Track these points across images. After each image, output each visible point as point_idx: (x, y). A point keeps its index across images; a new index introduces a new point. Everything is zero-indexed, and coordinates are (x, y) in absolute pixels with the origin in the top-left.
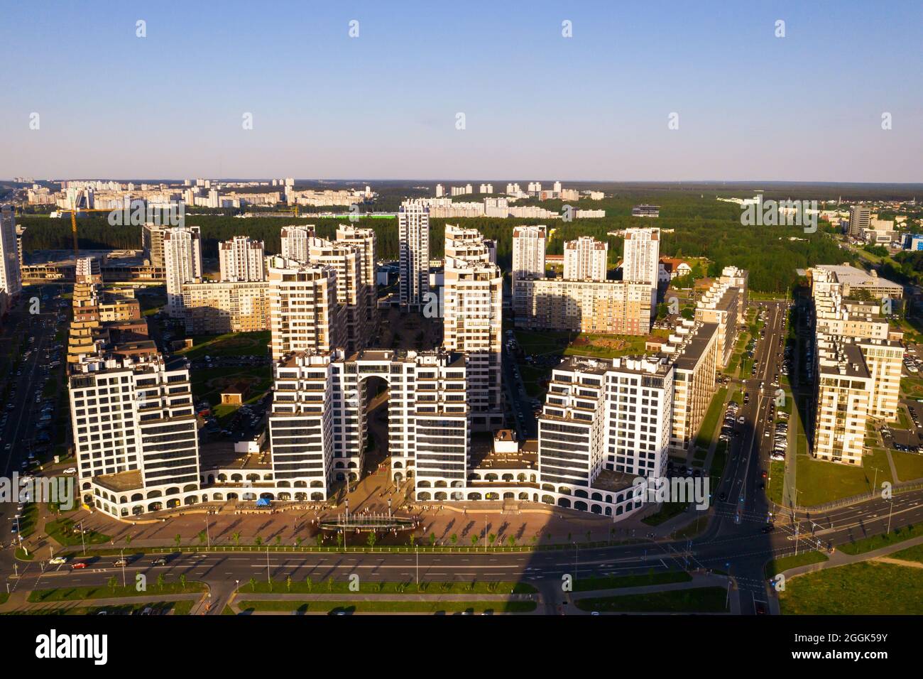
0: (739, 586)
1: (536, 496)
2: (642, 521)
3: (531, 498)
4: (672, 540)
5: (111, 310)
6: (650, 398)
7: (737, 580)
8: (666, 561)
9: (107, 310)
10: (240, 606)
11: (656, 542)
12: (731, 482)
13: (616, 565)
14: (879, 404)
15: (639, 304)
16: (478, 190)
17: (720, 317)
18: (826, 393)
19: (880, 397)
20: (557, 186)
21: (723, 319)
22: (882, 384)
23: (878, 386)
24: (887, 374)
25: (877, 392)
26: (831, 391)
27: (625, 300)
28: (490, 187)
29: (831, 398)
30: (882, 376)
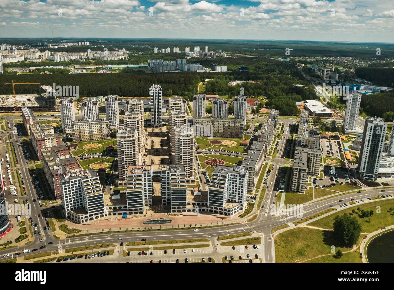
0: (264, 236)
1: (207, 210)
2: (239, 216)
3: (206, 210)
4: (247, 223)
5: (49, 139)
6: (241, 181)
7: (264, 235)
8: (245, 229)
9: (48, 139)
10: (127, 250)
11: (242, 223)
12: (265, 201)
13: (231, 231)
14: (314, 170)
15: (239, 128)
16: (173, 50)
17: (266, 137)
18: (295, 172)
19: (314, 168)
20: (207, 48)
21: (267, 138)
22: (315, 164)
23: (313, 165)
24: (316, 161)
25: (313, 167)
26: (296, 171)
27: (235, 126)
28: (178, 48)
29: (296, 174)
30: (315, 162)
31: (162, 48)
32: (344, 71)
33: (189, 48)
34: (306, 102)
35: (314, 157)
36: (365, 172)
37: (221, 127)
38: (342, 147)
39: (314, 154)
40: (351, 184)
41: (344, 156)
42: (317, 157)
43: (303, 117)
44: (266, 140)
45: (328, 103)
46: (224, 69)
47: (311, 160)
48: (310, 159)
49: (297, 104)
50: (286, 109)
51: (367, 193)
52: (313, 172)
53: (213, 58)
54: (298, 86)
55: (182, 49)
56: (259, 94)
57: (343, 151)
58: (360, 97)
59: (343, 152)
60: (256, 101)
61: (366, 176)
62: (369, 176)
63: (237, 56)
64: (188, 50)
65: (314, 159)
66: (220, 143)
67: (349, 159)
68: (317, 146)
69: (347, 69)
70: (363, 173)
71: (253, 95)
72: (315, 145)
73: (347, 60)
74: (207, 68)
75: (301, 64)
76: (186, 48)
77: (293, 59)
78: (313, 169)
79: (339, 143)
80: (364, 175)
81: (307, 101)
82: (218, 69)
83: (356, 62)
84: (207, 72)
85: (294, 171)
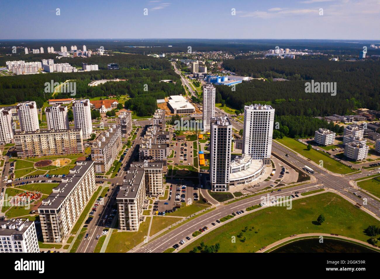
6: (18, 245)
14: (156, 190)
15: (76, 140)
16: (47, 51)
17: (101, 152)
18: (120, 205)
19: (156, 187)
20: (85, 47)
21: (103, 152)
22: (155, 183)
23: (154, 184)
24: (157, 179)
25: (154, 186)
26: (122, 204)
27: (69, 139)
28: (52, 48)
29: (122, 206)
30: (155, 180)
31: (33, 49)
32: (213, 64)
33: (65, 48)
34: (170, 99)
35: (154, 174)
36: (215, 182)
37: (52, 142)
38: (198, 150)
39: (153, 171)
40: (199, 202)
41: (198, 160)
42: (157, 174)
43: (156, 119)
44: (101, 155)
45: (193, 98)
46: (95, 68)
47: (151, 179)
48: (149, 177)
49: (159, 101)
50: (144, 109)
51: (216, 212)
52: (156, 192)
53: (88, 56)
54: (165, 81)
55: (58, 49)
56: (123, 93)
57: (198, 154)
58: (214, 90)
59: (198, 156)
60: (115, 102)
61: (217, 186)
62: (220, 187)
63: (115, 54)
64: (64, 49)
65: (154, 176)
66: (48, 164)
67: (203, 165)
68: (162, 155)
69: (216, 62)
70: (214, 184)
71: (115, 95)
72: (161, 154)
73: (217, 54)
74: (75, 68)
75: (175, 59)
76: (62, 48)
77: (168, 55)
78: (154, 189)
79: (195, 144)
80: (215, 187)
81: (172, 97)
82: (89, 68)
83: (225, 55)
84: (75, 72)
85: (118, 203)
